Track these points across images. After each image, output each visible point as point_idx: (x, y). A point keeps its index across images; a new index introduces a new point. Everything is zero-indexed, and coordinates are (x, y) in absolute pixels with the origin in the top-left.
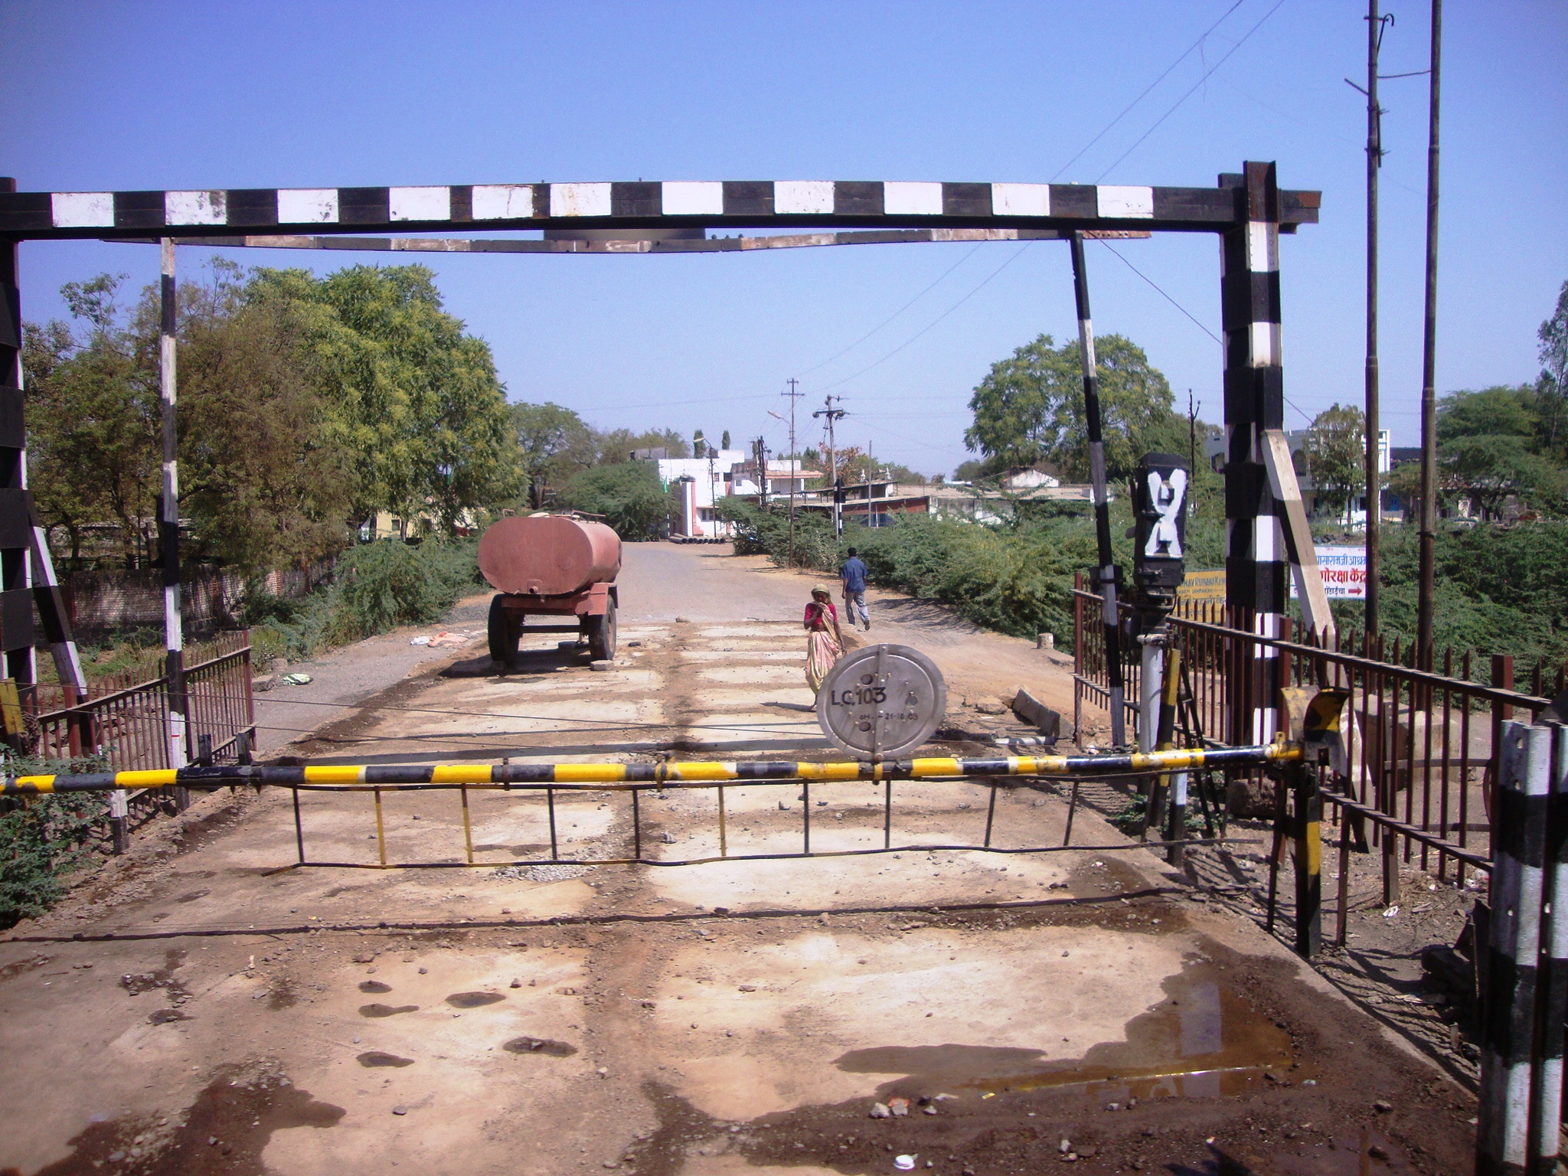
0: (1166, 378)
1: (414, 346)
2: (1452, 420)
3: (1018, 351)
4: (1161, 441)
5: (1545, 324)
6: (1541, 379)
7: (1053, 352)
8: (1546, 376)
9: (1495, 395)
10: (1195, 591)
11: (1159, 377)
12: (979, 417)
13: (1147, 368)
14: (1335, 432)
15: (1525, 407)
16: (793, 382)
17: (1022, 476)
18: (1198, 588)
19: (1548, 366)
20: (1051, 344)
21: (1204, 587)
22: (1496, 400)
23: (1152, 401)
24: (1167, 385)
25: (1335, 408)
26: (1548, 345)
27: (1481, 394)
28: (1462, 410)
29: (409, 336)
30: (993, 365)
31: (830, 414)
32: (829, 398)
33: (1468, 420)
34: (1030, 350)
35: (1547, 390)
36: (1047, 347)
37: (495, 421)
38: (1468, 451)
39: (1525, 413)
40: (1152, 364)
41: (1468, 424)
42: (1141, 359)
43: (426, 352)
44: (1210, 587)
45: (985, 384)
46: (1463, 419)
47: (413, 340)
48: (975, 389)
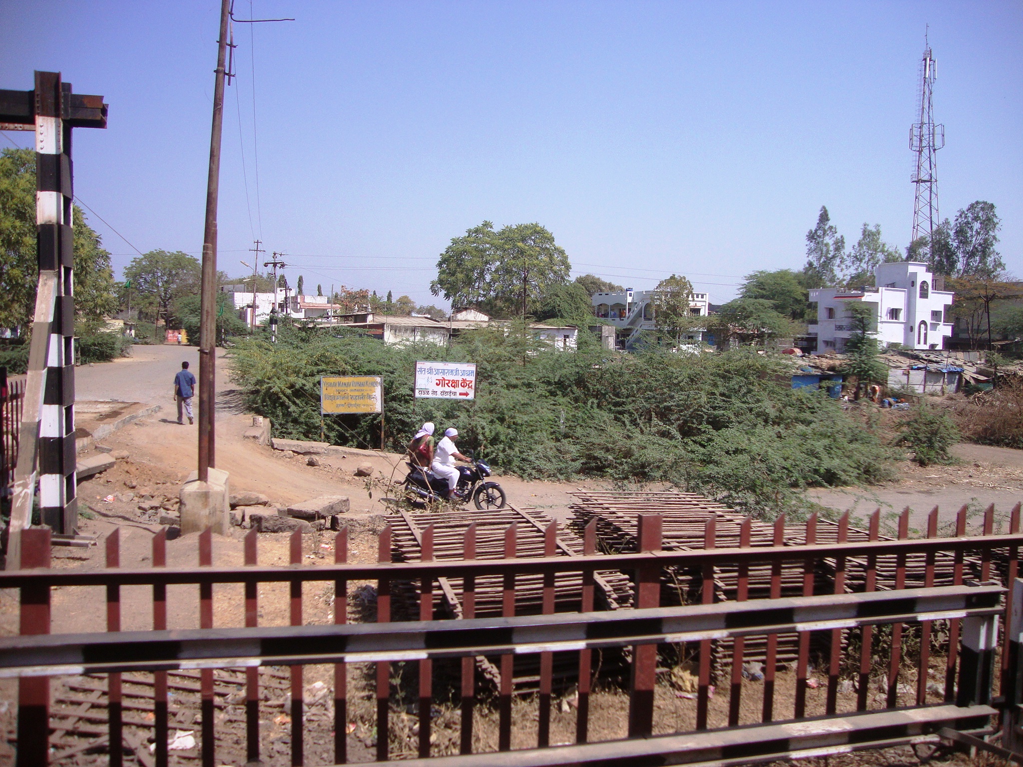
0: (567, 253)
1: (17, 205)
2: (755, 289)
3: (469, 231)
4: (559, 294)
5: (811, 232)
6: (807, 266)
7: (493, 233)
8: (810, 264)
9: (783, 274)
10: (351, 390)
11: (562, 252)
12: (442, 273)
13: (554, 246)
14: (672, 292)
15: (800, 283)
16: (258, 242)
17: (464, 313)
18: (353, 388)
19: (812, 258)
20: (491, 227)
21: (358, 388)
22: (781, 278)
23: (556, 268)
24: (566, 258)
25: (673, 278)
26: (812, 244)
27: (775, 273)
28: (762, 283)
29: (12, 198)
30: (453, 239)
31: (275, 265)
32: (275, 254)
33: (765, 289)
34: (477, 231)
35: (810, 273)
36: (489, 229)
37: (81, 260)
38: (737, 308)
39: (800, 287)
40: (557, 243)
41: (764, 292)
42: (551, 240)
43: (26, 210)
44: (362, 388)
45: (447, 252)
46: (761, 289)
47: (15, 201)
48: (441, 254)
